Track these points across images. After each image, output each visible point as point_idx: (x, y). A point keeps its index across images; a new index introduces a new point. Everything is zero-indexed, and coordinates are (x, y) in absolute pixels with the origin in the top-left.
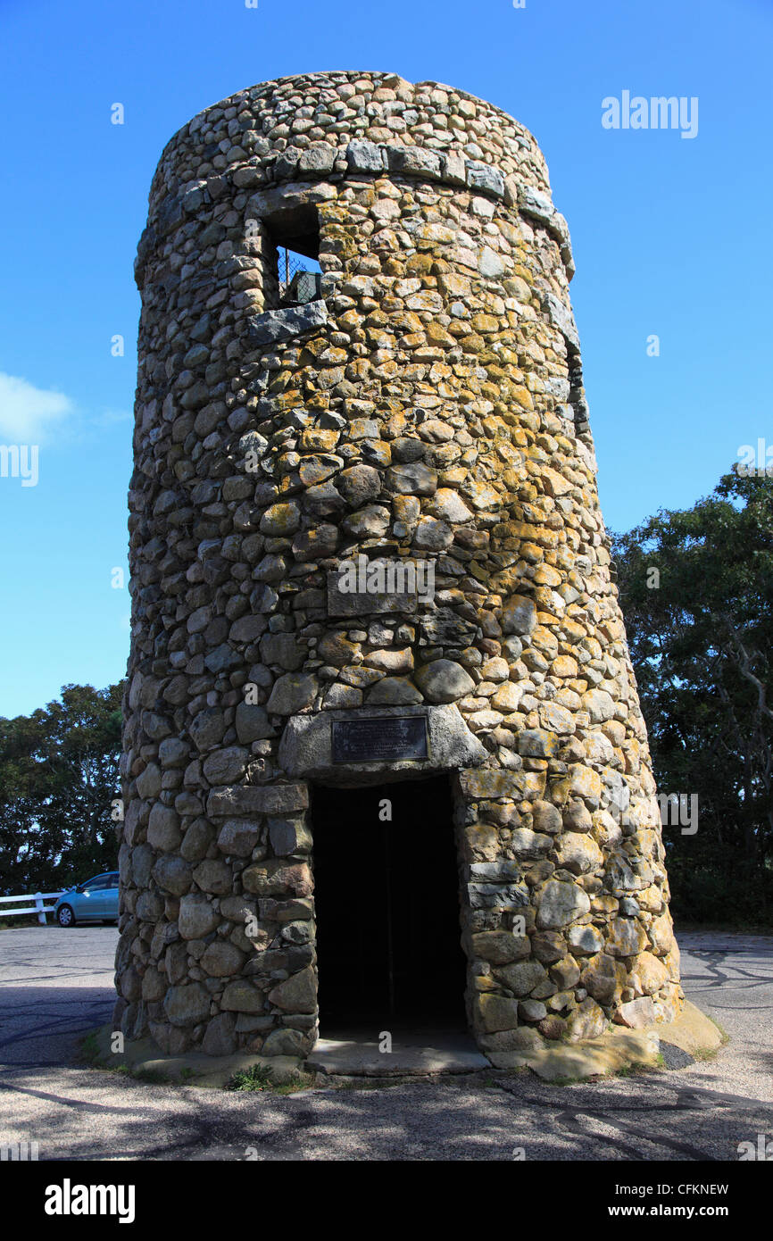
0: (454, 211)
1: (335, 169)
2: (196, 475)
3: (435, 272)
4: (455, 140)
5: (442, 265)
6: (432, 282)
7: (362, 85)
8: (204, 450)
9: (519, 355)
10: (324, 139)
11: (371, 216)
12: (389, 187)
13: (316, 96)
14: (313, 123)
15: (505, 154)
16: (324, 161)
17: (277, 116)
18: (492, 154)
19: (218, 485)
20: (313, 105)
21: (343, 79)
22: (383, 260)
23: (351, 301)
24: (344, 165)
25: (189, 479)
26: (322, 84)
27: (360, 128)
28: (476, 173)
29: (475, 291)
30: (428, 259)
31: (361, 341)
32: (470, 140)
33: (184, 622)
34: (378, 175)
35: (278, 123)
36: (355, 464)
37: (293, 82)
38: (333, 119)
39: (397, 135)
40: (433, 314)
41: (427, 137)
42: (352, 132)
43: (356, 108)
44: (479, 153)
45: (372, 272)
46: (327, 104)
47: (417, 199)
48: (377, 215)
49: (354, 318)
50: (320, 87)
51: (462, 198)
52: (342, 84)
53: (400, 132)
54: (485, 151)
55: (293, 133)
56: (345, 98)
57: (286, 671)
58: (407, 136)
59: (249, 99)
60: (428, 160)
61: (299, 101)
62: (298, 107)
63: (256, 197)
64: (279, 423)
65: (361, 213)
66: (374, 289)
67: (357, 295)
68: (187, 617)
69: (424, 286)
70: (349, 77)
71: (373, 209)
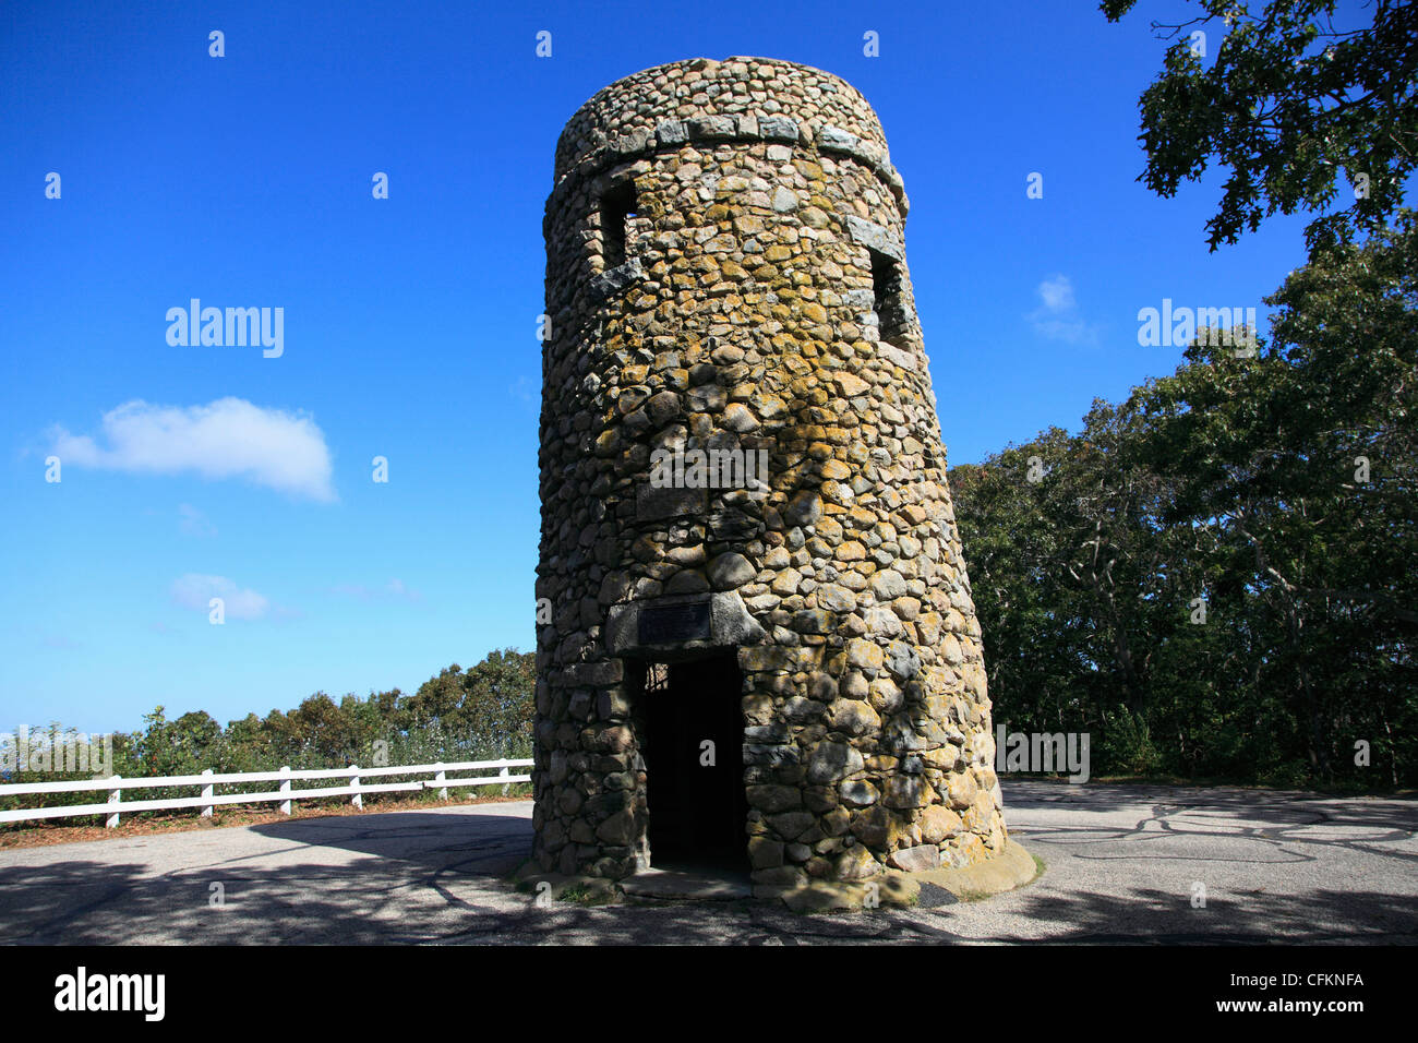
0: (750, 161)
1: (648, 148)
3: (730, 217)
4: (754, 101)
5: (736, 210)
6: (727, 226)
7: (673, 74)
9: (813, 276)
10: (644, 124)
11: (676, 180)
12: (692, 154)
13: (637, 91)
14: (635, 113)
15: (805, 102)
16: (638, 143)
17: (612, 113)
18: (790, 105)
19: (573, 419)
20: (636, 98)
21: (658, 73)
22: (686, 215)
23: (659, 254)
24: (653, 143)
26: (643, 80)
27: (671, 109)
28: (769, 126)
29: (768, 226)
30: (725, 208)
31: (667, 286)
32: (768, 98)
34: (682, 145)
35: (612, 119)
36: (660, 390)
37: (622, 84)
38: (650, 106)
39: (701, 108)
40: (727, 253)
41: (726, 104)
42: (664, 114)
43: (667, 93)
44: (776, 106)
45: (676, 227)
46: (645, 96)
47: (715, 159)
48: (681, 179)
49: (662, 268)
50: (641, 83)
51: (757, 149)
52: (657, 77)
53: (704, 105)
54: (782, 104)
55: (622, 124)
56: (660, 87)
57: (610, 569)
58: (710, 108)
59: (594, 104)
60: (723, 124)
61: (625, 97)
62: (625, 103)
63: (595, 182)
64: (607, 364)
65: (668, 180)
66: (677, 241)
67: (664, 248)
69: (720, 231)
70: (663, 70)
71: (677, 174)
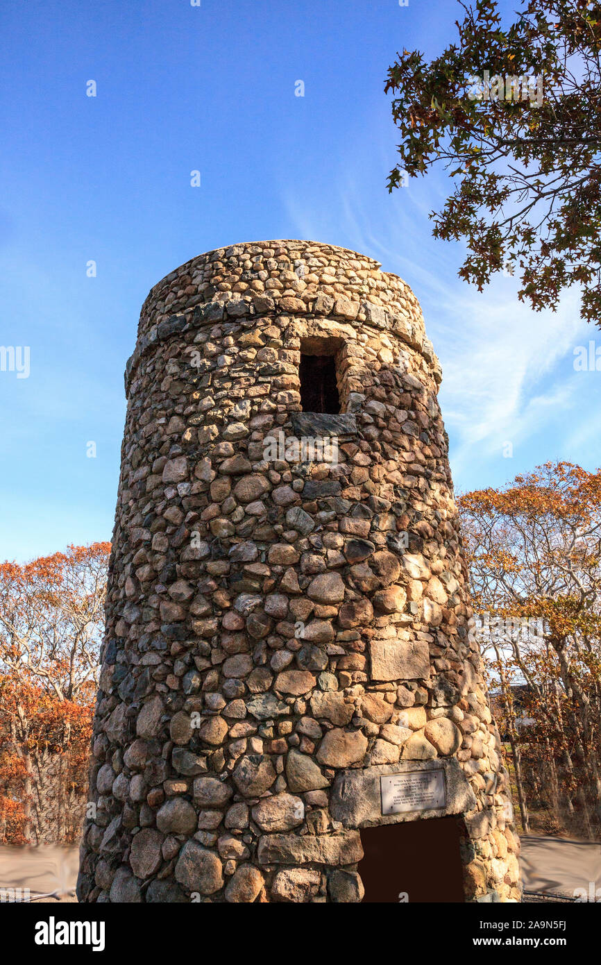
1: (358, 319)
2: (236, 534)
3: (414, 408)
5: (416, 404)
6: (413, 415)
7: (366, 264)
8: (247, 515)
10: (343, 293)
11: (378, 357)
12: (385, 338)
13: (337, 262)
14: (336, 280)
16: (352, 310)
17: (310, 267)
19: (263, 548)
20: (335, 267)
21: (353, 256)
22: (388, 392)
23: (371, 420)
24: (363, 317)
25: (230, 536)
26: (341, 255)
27: (364, 292)
30: (410, 398)
31: (378, 451)
33: (221, 665)
34: (381, 329)
35: (310, 272)
36: (382, 549)
37: (320, 247)
38: (349, 281)
39: (385, 305)
40: (416, 439)
41: (399, 310)
42: (361, 294)
43: (362, 278)
45: (382, 400)
46: (344, 270)
47: (400, 353)
48: (382, 358)
49: (373, 432)
50: (340, 257)
52: (352, 259)
55: (321, 282)
56: (356, 270)
57: (336, 726)
58: (390, 308)
61: (325, 261)
62: (325, 266)
63: (297, 321)
64: (323, 506)
65: (373, 354)
66: (385, 413)
67: (375, 416)
68: (224, 661)
69: (410, 417)
70: (357, 256)
71: (381, 354)
